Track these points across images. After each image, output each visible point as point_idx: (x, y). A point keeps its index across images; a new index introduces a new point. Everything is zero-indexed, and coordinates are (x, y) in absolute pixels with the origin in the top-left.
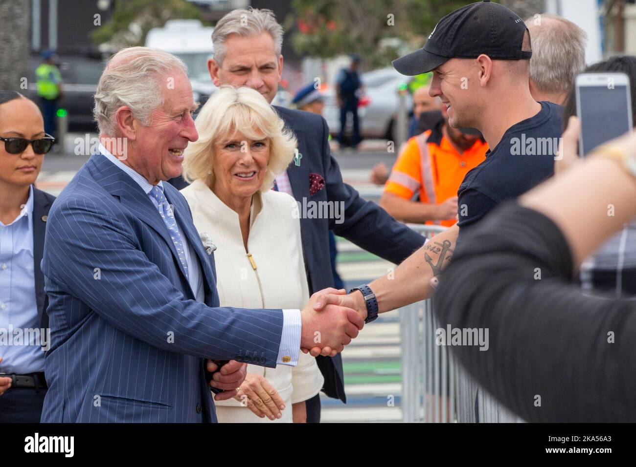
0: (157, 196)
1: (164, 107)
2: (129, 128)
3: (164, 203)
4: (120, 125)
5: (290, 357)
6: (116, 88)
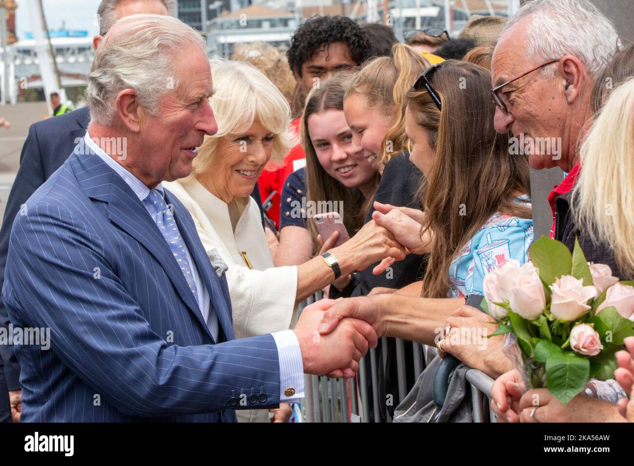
0: (155, 202)
1: (177, 92)
2: (131, 116)
3: (164, 212)
4: (121, 112)
5: (293, 388)
6: (119, 65)
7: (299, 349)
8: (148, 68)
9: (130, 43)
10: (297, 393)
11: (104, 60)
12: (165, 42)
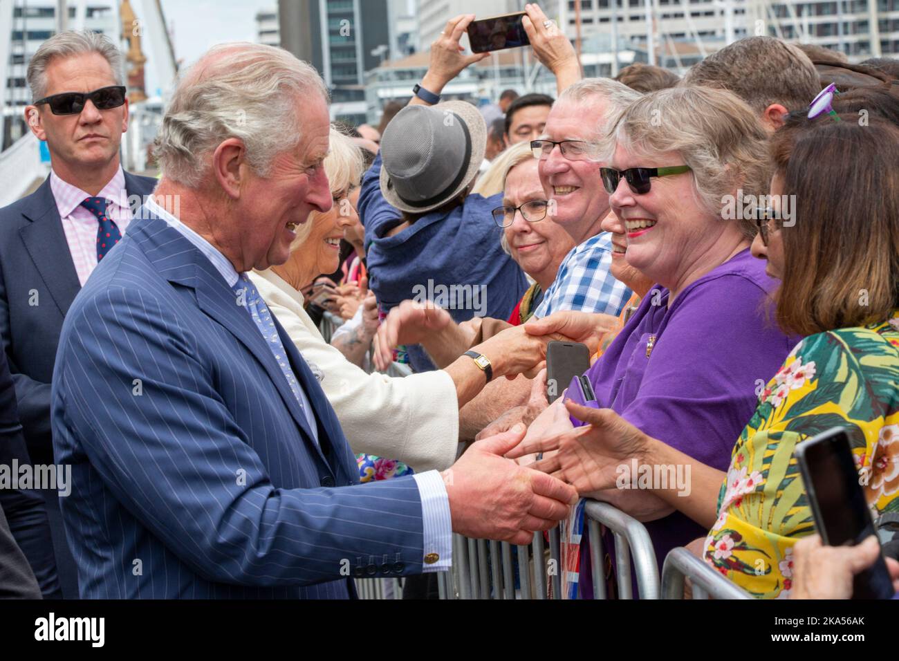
1: (296, 149)
2: (231, 176)
4: (219, 171)
5: (437, 553)
6: (222, 107)
7: (447, 503)
8: (263, 114)
9: (237, 79)
10: (442, 559)
11: (198, 99)
12: (286, 81)
